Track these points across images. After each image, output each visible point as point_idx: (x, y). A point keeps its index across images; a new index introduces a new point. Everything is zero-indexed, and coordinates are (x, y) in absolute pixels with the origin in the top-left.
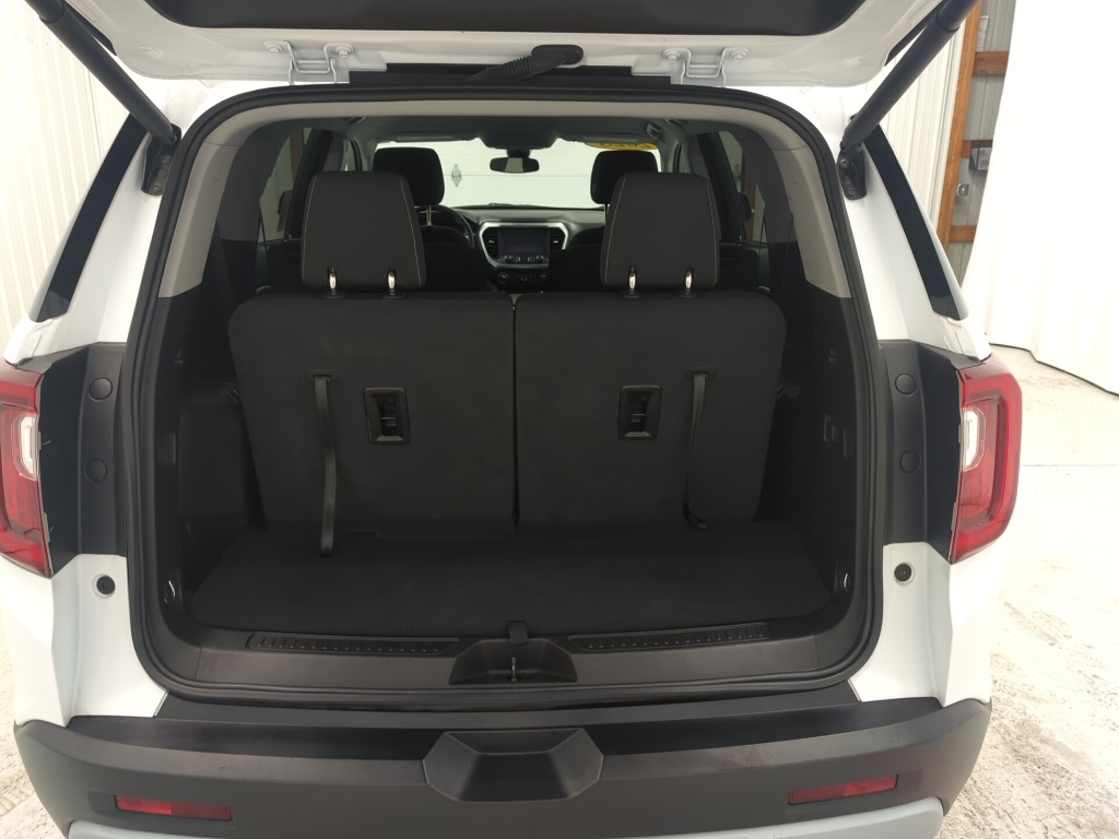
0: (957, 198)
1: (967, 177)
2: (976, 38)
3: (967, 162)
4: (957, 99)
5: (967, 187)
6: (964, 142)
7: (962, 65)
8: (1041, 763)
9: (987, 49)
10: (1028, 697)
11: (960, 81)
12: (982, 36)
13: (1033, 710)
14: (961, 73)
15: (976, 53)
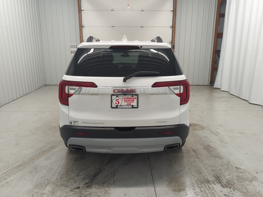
0: (215, 62)
1: (217, 58)
2: (217, 30)
3: (217, 55)
4: (214, 42)
5: (217, 59)
6: (216, 51)
7: (215, 36)
8: (209, 150)
9: (220, 32)
10: (210, 142)
11: (214, 39)
12: (219, 30)
13: (210, 143)
14: (214, 37)
15: (218, 33)
